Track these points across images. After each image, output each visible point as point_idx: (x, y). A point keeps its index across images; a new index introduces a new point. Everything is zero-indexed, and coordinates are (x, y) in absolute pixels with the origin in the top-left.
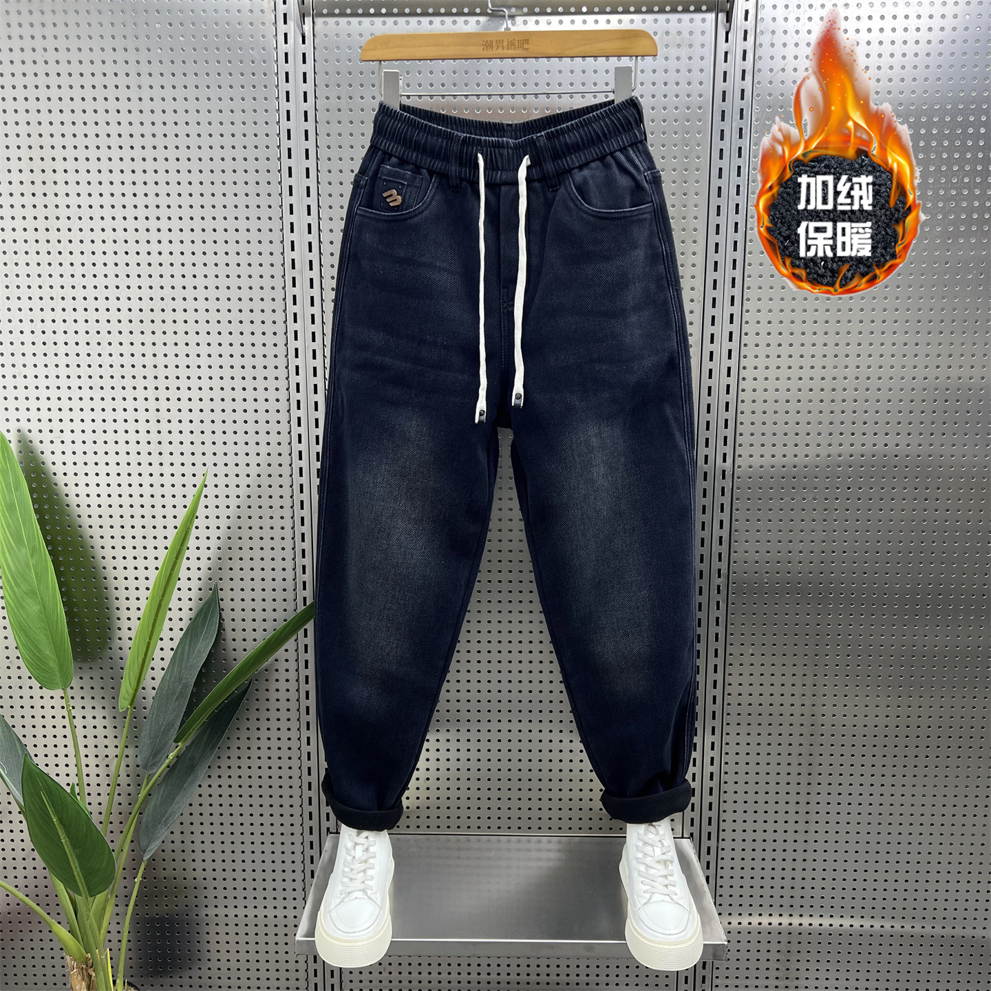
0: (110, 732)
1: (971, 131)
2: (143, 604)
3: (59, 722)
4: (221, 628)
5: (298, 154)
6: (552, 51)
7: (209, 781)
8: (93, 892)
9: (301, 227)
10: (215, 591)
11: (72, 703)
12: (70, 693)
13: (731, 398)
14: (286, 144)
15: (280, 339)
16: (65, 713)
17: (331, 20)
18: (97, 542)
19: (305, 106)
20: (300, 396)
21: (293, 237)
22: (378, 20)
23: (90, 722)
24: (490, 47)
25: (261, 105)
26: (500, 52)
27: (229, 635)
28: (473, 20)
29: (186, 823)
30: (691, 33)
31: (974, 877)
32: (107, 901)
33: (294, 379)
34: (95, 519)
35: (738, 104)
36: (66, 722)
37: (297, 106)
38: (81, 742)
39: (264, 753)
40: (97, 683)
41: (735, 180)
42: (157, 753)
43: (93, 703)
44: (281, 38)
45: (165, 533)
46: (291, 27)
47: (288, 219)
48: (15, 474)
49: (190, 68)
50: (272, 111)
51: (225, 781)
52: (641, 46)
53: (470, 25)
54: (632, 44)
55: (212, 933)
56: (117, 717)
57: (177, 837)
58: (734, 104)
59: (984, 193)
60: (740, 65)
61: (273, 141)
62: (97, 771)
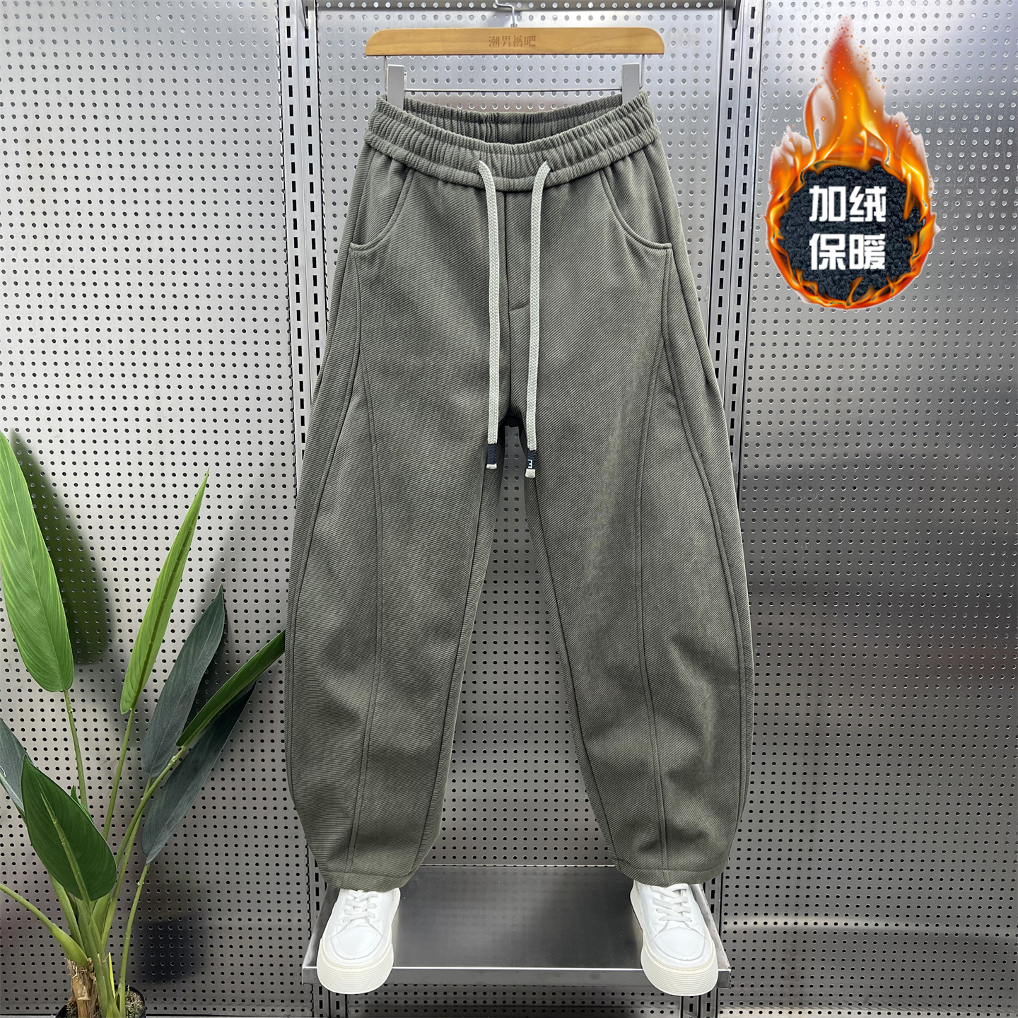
0: (112, 735)
1: (976, 130)
2: (145, 605)
3: (59, 725)
4: (226, 630)
5: (301, 149)
6: (559, 49)
7: (212, 784)
8: (94, 896)
9: (304, 224)
11: (73, 705)
12: (71, 696)
13: (738, 397)
14: (289, 139)
15: (283, 337)
16: (66, 715)
17: (335, 14)
18: (98, 554)
19: (308, 101)
20: (303, 395)
21: (297, 233)
22: (382, 14)
23: (91, 725)
24: (498, 43)
25: (263, 99)
26: (507, 48)
27: (233, 636)
28: (478, 14)
29: (190, 826)
30: (698, 30)
31: (978, 875)
32: (108, 905)
33: (297, 378)
34: (96, 530)
35: (745, 102)
36: (67, 725)
37: (300, 101)
38: (82, 745)
39: (268, 755)
40: (98, 686)
41: (742, 178)
42: (160, 756)
43: (94, 706)
44: (284, 32)
45: (167, 534)
46: (294, 21)
47: (291, 215)
48: (14, 473)
49: (191, 61)
50: (275, 106)
51: (228, 784)
52: (648, 44)
53: (476, 20)
54: (639, 41)
55: (216, 937)
56: (119, 720)
57: (180, 840)
58: (741, 101)
59: (988, 192)
60: (747, 62)
61: (276, 136)
62: (99, 773)
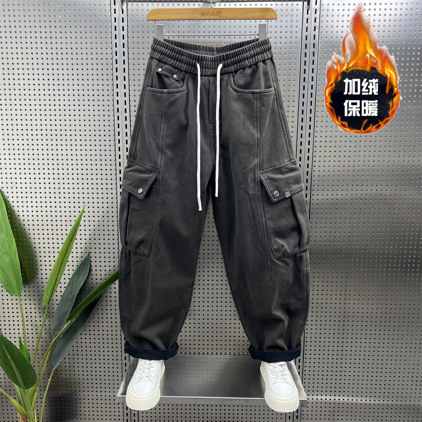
0: (37, 315)
1: (414, 54)
2: (52, 263)
5: (120, 62)
6: (231, 17)
7: (81, 336)
9: (121, 94)
12: (20, 298)
13: (309, 169)
14: (115, 58)
15: (112, 143)
17: (135, 4)
19: (123, 41)
21: (118, 98)
22: (155, 4)
24: (203, 15)
25: (104, 40)
26: (208, 17)
28: (197, 4)
29: (71, 355)
30: (292, 10)
31: (415, 379)
32: (35, 390)
35: (313, 41)
37: (120, 41)
39: (105, 324)
40: (32, 293)
41: (311, 74)
42: (60, 325)
43: (30, 302)
44: (113, 11)
46: (117, 7)
47: (116, 90)
49: (73, 24)
50: (109, 43)
51: (88, 336)
52: (270, 15)
53: (196, 6)
54: (266, 14)
55: (82, 403)
57: (67, 361)
58: (311, 41)
60: (313, 24)
62: (32, 331)
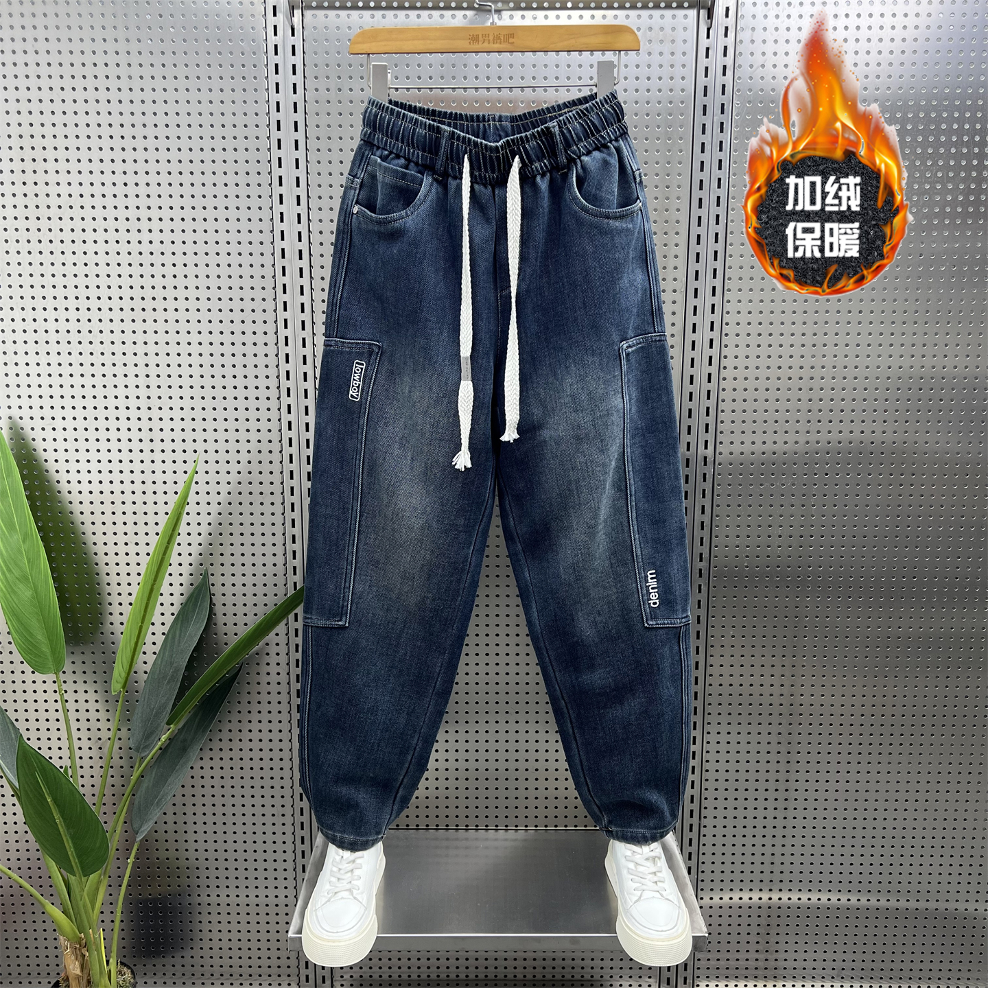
0: (103, 715)
1: (944, 127)
2: (135, 589)
3: (52, 706)
4: (212, 613)
5: (288, 144)
6: (537, 46)
7: (201, 763)
8: (86, 872)
9: (290, 217)
10: (205, 576)
11: (64, 687)
12: (62, 677)
13: (713, 386)
14: (276, 135)
15: (270, 327)
16: (57, 696)
17: (321, 13)
18: (88, 528)
19: (294, 98)
20: (289, 384)
21: (283, 226)
22: (367, 13)
23: (82, 706)
24: (475, 42)
25: (250, 96)
26: (486, 46)
27: (220, 619)
28: (459, 14)
29: (179, 804)
30: (673, 29)
31: (947, 852)
32: (99, 882)
33: (284, 367)
34: (86, 505)
35: (720, 98)
36: (59, 706)
37: (287, 98)
38: (74, 724)
39: (255, 735)
40: (89, 667)
41: (717, 173)
42: (149, 735)
43: (86, 687)
44: (271, 30)
45: (157, 519)
46: (281, 20)
47: (278, 208)
48: (7, 460)
49: (180, 59)
50: (262, 102)
51: (217, 763)
52: (624, 41)
53: (458, 19)
54: (615, 39)
55: (205, 912)
56: (109, 700)
57: (170, 818)
58: (715, 98)
59: (956, 187)
60: (721, 60)
61: (263, 132)
62: (90, 753)
